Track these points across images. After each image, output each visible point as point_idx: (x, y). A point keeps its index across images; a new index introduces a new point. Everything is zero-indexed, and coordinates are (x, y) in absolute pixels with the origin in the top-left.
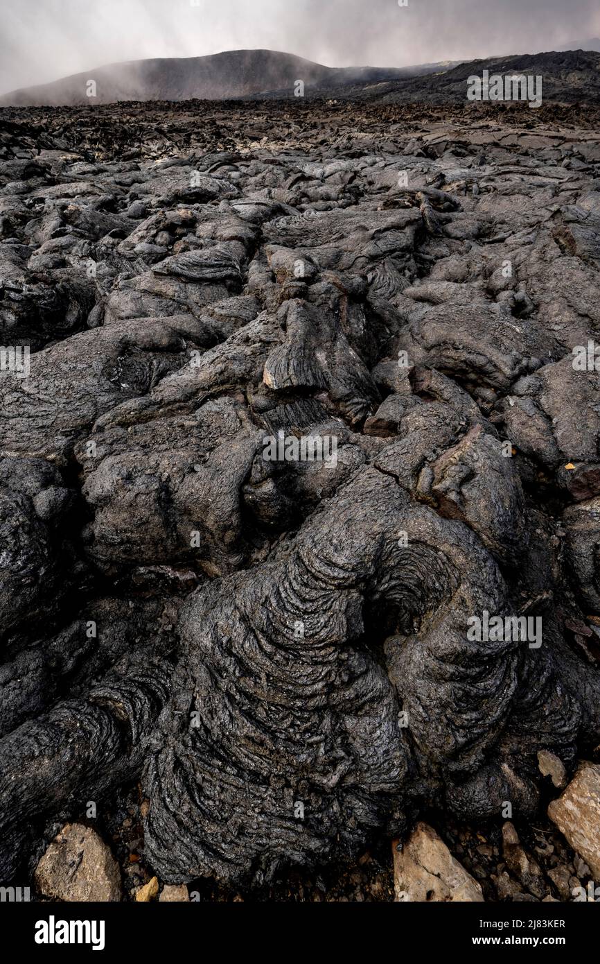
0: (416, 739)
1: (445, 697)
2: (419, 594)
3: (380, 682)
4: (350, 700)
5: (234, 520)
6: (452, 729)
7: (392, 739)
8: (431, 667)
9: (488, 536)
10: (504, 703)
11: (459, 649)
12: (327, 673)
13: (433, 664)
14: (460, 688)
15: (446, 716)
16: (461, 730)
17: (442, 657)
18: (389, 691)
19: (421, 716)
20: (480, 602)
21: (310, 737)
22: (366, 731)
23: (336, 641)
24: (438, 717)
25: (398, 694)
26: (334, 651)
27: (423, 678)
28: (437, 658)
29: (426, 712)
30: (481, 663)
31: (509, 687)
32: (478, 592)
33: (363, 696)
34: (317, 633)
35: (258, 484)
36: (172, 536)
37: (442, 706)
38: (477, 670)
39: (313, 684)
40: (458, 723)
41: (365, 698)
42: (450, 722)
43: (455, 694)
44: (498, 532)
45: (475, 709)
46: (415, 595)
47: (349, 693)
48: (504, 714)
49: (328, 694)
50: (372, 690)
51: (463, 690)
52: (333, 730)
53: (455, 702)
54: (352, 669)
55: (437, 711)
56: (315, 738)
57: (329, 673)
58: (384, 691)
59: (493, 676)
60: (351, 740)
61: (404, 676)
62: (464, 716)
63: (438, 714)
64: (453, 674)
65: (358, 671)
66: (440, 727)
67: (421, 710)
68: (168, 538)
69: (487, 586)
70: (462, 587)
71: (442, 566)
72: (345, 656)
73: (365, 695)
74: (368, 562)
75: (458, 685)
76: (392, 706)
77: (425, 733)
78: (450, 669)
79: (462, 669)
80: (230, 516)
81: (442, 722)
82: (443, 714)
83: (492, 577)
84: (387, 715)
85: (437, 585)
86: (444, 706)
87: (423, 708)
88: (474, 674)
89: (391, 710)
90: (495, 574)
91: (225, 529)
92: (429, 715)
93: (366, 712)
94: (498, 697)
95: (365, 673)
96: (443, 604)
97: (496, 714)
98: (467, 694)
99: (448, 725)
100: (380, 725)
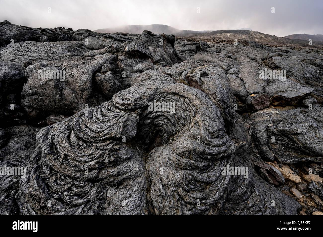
0: (156, 211)
1: (179, 179)
2: (173, 121)
3: (138, 166)
4: (114, 176)
5: (88, 85)
6: (181, 204)
7: (136, 207)
8: (173, 159)
9: (213, 98)
10: (221, 189)
11: (191, 147)
12: (101, 155)
13: (174, 157)
14: (190, 174)
15: (178, 193)
16: (188, 205)
17: (180, 153)
18: (142, 173)
19: (160, 191)
20: (207, 123)
21: (76, 200)
22: (118, 199)
23: (114, 137)
24: (172, 193)
25: (149, 177)
26: (111, 143)
27: (166, 166)
28: (178, 155)
29: (165, 189)
30: (206, 160)
31: (225, 179)
32: (206, 118)
33: (123, 174)
34: (103, 131)
35: (104, 72)
36: (59, 94)
37: (177, 186)
38: (203, 164)
39: (90, 161)
40: (187, 200)
41: (124, 176)
42: (181, 198)
43: (186, 178)
44: (219, 96)
45: (201, 191)
46: (170, 121)
47: (114, 171)
48: (221, 197)
49: (100, 170)
50: (131, 171)
51: (192, 176)
52: (96, 196)
53: (186, 184)
54: (120, 155)
55: (172, 189)
56: (80, 201)
57: (102, 155)
58: (139, 172)
59: (214, 170)
60: (106, 205)
61: (154, 164)
62: (191, 195)
63: (173, 191)
64: (186, 164)
65: (124, 157)
66: (172, 201)
67: (161, 187)
68: (56, 94)
69: (212, 116)
70: (197, 116)
71: (187, 106)
72: (117, 147)
73: (125, 174)
74: (144, 99)
75: (188, 171)
76: (143, 184)
77: (162, 205)
78: (185, 161)
79: (193, 162)
80: (86, 83)
81: (174, 197)
82: (176, 191)
83: (215, 113)
84: (138, 190)
85: (183, 115)
86: (178, 185)
87: (163, 186)
88: (201, 166)
89: (141, 186)
90: (217, 112)
91: (83, 90)
92: (166, 192)
93: (124, 187)
94: (217, 185)
95: (129, 159)
96: (186, 127)
97: (216, 196)
98: (195, 179)
99: (178, 200)
100: (130, 196)
